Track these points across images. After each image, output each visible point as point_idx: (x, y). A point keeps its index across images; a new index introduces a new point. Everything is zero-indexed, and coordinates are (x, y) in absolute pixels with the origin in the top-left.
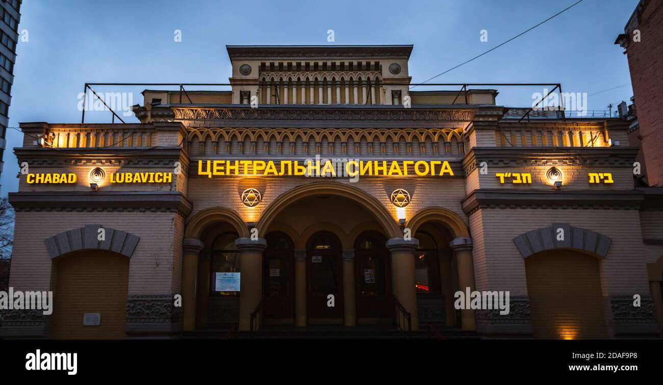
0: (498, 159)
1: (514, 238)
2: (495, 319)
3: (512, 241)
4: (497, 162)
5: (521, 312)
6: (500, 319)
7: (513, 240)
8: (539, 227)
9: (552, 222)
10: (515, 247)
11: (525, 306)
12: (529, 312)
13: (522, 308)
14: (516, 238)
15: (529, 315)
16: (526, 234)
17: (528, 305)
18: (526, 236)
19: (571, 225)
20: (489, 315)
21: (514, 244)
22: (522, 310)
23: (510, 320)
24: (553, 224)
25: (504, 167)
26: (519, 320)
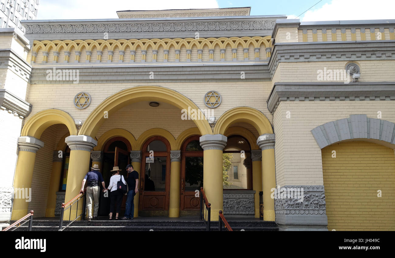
0: (299, 54)
1: (311, 129)
2: (290, 210)
3: (310, 133)
4: (298, 57)
5: (316, 202)
6: (295, 210)
7: (311, 131)
8: (336, 119)
9: (350, 113)
10: (313, 138)
11: (320, 196)
12: (324, 202)
13: (317, 199)
14: (314, 129)
15: (324, 205)
16: (323, 125)
17: (323, 195)
18: (323, 128)
19: (369, 116)
20: (284, 205)
21: (312, 135)
22: (317, 200)
23: (304, 210)
24: (351, 115)
25: (305, 62)
26: (314, 210)
